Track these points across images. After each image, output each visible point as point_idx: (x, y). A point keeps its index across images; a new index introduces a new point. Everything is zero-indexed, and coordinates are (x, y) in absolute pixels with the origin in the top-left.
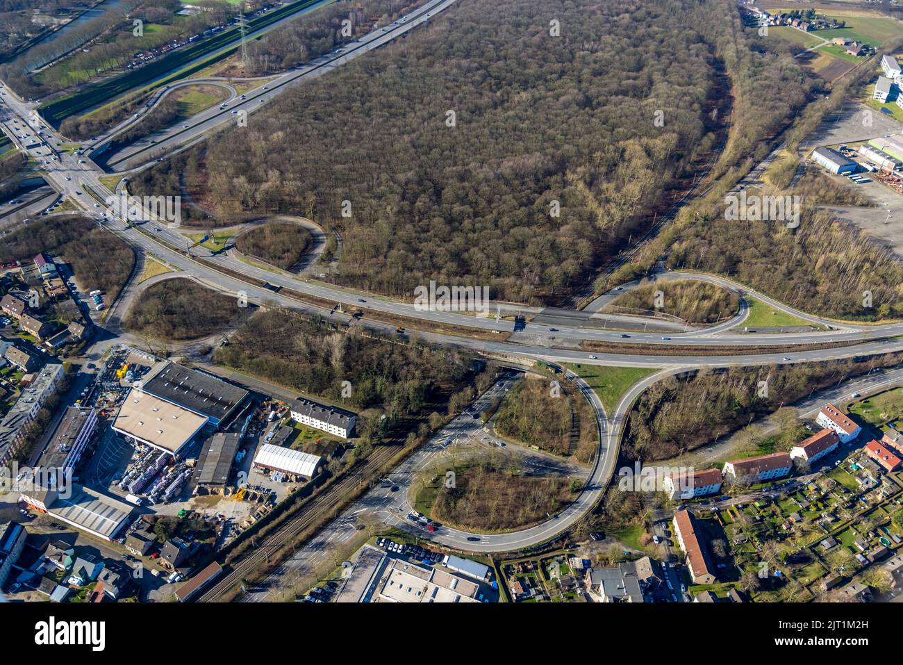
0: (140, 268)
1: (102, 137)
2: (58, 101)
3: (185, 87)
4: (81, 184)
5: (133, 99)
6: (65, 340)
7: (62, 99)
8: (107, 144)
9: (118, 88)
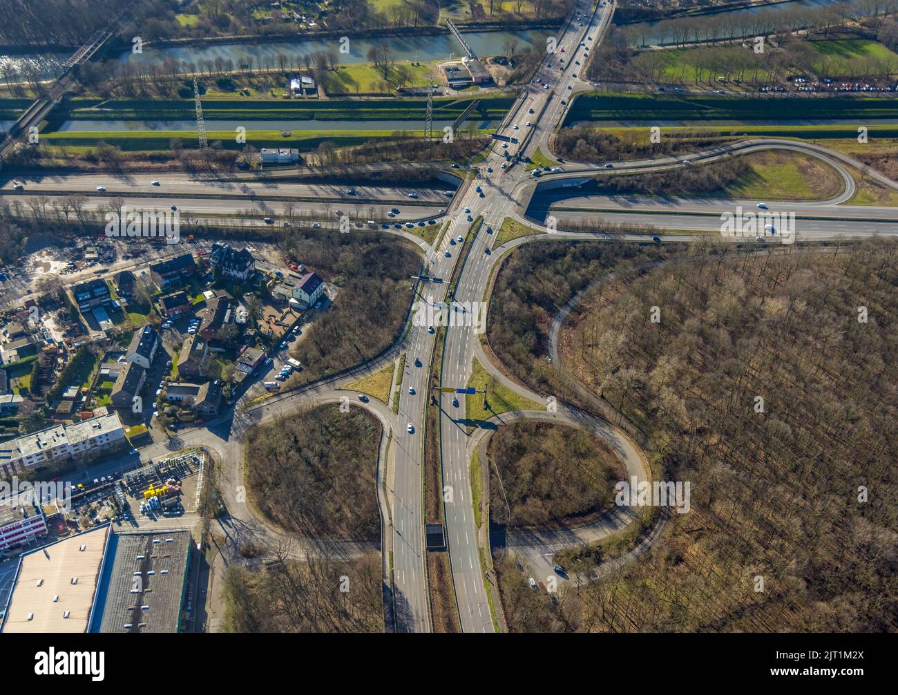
0: (368, 369)
1: (593, 166)
2: (618, 95)
3: (791, 152)
4: (482, 213)
5: (698, 136)
6: (185, 397)
7: (626, 94)
8: (585, 178)
9: (711, 112)
